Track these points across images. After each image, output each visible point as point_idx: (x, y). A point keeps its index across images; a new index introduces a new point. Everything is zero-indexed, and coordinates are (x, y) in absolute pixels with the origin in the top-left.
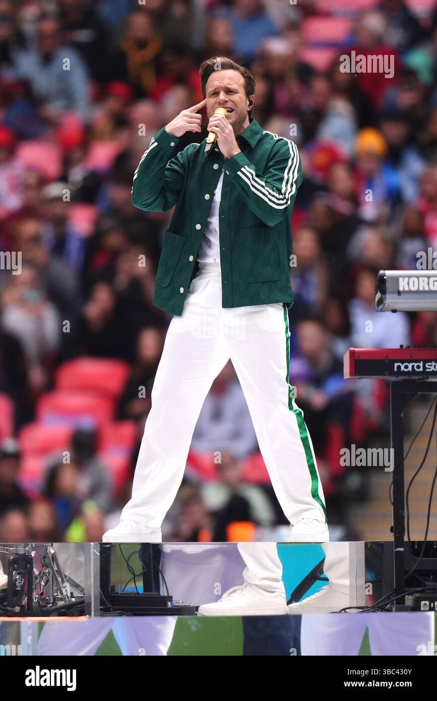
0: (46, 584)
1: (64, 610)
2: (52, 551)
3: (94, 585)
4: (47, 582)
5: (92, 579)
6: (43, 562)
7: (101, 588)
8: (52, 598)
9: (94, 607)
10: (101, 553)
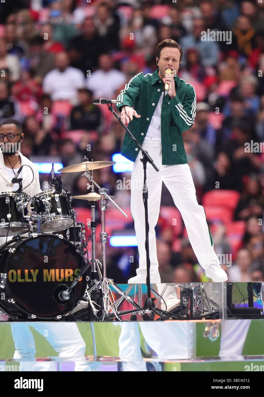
0: (199, 303)
1: (208, 317)
2: (203, 287)
3: (224, 303)
4: (200, 302)
5: (223, 301)
6: (198, 292)
7: (227, 305)
8: (203, 311)
9: (224, 315)
10: (227, 287)
